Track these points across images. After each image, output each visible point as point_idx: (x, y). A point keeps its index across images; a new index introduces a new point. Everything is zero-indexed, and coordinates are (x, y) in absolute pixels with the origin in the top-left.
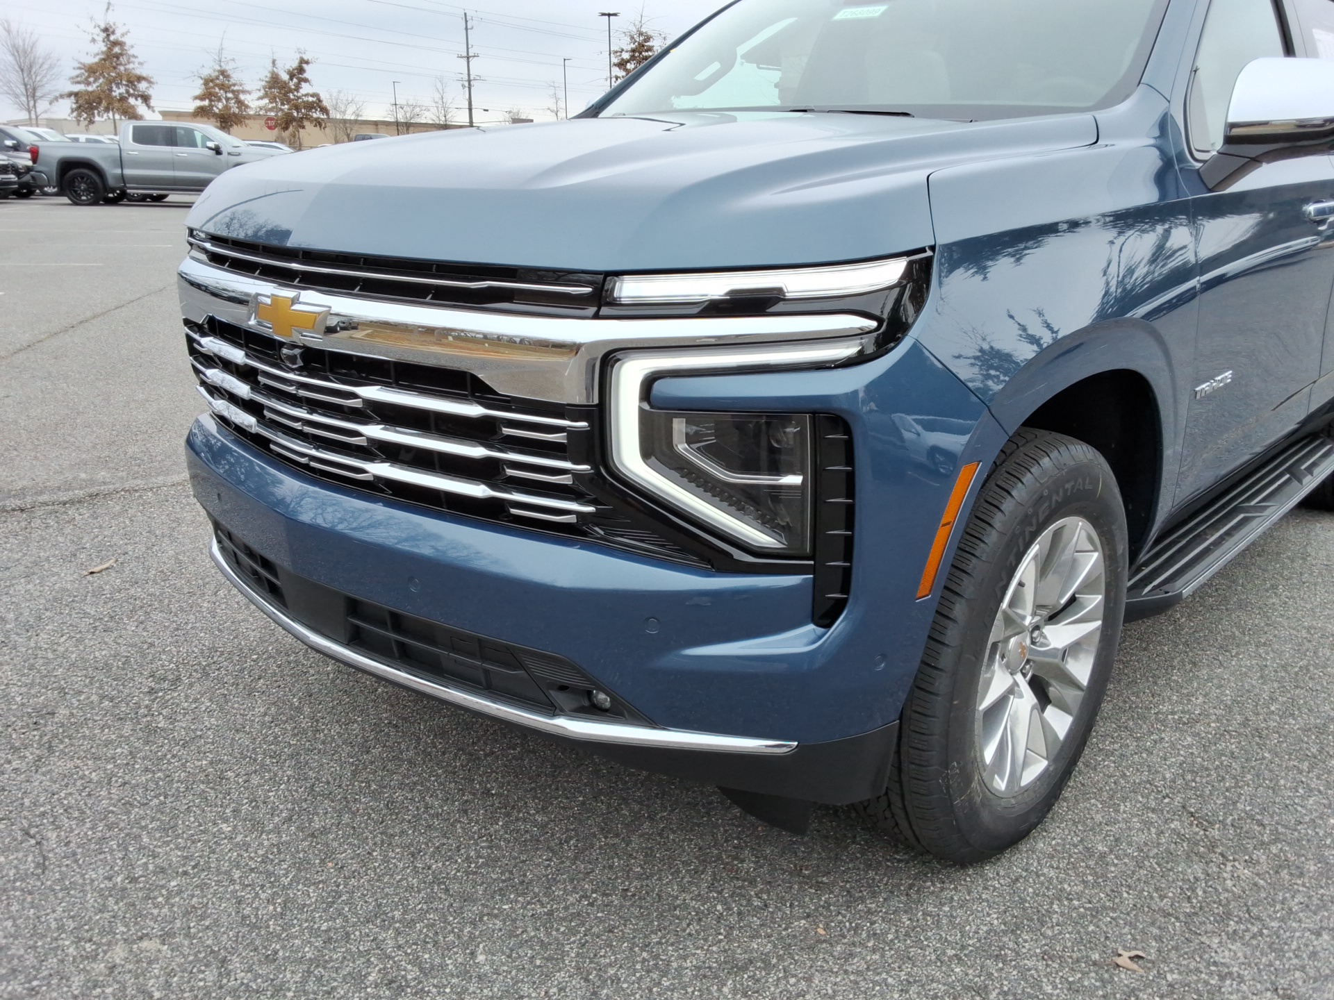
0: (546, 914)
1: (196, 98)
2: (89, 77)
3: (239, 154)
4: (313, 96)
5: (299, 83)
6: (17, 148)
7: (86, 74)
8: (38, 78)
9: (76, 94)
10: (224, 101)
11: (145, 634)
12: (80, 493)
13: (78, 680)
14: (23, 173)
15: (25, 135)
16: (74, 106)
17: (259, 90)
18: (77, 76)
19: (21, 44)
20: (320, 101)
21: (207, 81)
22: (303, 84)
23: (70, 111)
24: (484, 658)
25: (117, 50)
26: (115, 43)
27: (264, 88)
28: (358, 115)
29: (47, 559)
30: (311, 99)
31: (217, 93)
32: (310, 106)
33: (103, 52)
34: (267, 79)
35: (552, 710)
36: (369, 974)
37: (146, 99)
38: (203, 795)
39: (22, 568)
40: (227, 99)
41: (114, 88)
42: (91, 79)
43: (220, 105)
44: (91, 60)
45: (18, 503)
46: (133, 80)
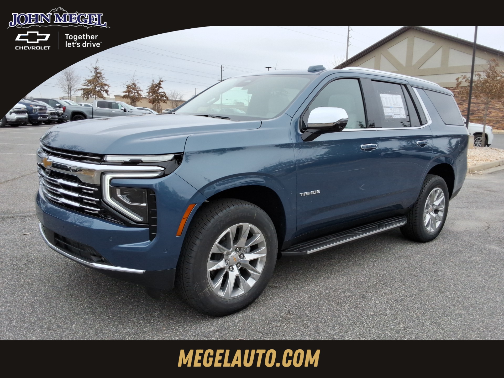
0: (96, 319)
1: (124, 92)
2: (88, 84)
3: (132, 112)
4: (163, 93)
5: (159, 88)
6: (59, 107)
7: (88, 83)
8: (73, 83)
9: (84, 89)
10: (133, 93)
11: (30, 251)
12: (31, 214)
13: (7, 260)
14: (60, 115)
15: (63, 102)
16: (83, 93)
17: (147, 90)
18: (85, 83)
19: (68, 71)
20: (165, 94)
21: (128, 87)
22: (160, 89)
23: (81, 95)
24: (79, 248)
25: (99, 75)
26: (99, 73)
27: (149, 89)
28: (181, 99)
29: (14, 231)
30: (162, 94)
31: (131, 91)
32: (162, 96)
33: (94, 76)
34: (150, 86)
35: (92, 261)
36: (45, 326)
37: (107, 92)
38: (25, 288)
39: (6, 232)
40: (134, 93)
41: (96, 88)
42: (89, 85)
43: (132, 95)
44: (90, 78)
45: (13, 215)
46: (103, 85)
